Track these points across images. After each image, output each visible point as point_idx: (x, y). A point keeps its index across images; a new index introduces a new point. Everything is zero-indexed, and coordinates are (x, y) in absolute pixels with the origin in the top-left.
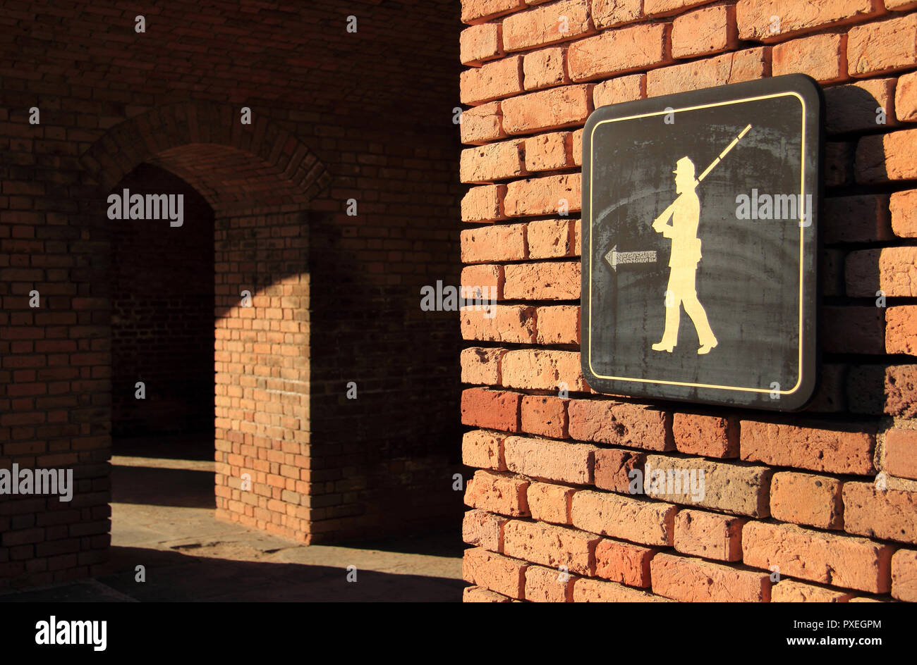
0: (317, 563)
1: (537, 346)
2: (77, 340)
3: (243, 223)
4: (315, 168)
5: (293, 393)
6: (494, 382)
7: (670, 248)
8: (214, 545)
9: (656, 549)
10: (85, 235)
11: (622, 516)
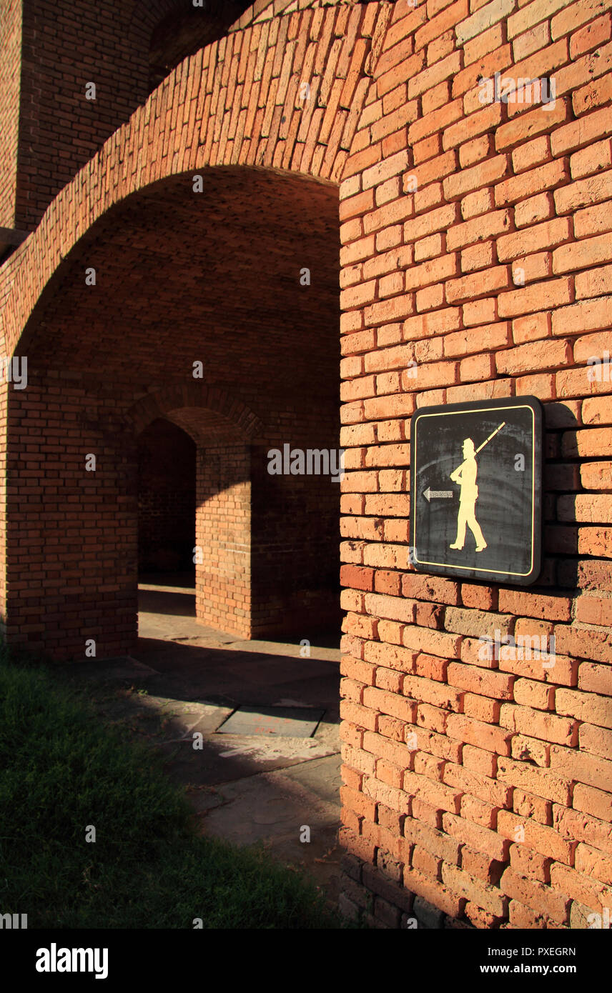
0: (255, 651)
1: (383, 542)
2: (119, 520)
3: (213, 451)
4: (255, 420)
5: (241, 552)
6: (360, 562)
7: (460, 490)
8: (195, 638)
9: (450, 660)
10: (125, 460)
11: (432, 641)
